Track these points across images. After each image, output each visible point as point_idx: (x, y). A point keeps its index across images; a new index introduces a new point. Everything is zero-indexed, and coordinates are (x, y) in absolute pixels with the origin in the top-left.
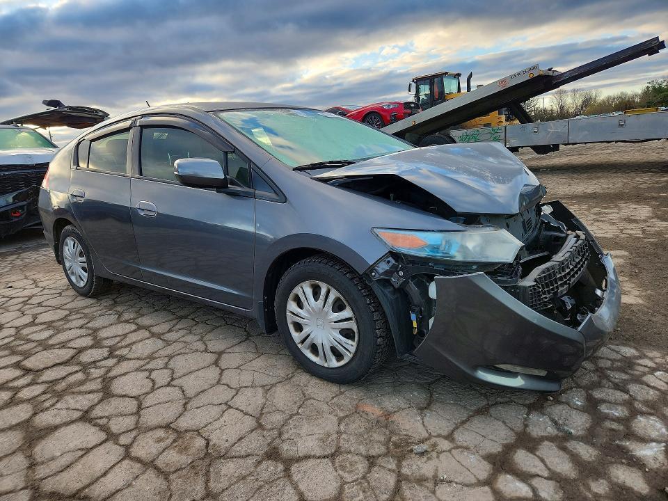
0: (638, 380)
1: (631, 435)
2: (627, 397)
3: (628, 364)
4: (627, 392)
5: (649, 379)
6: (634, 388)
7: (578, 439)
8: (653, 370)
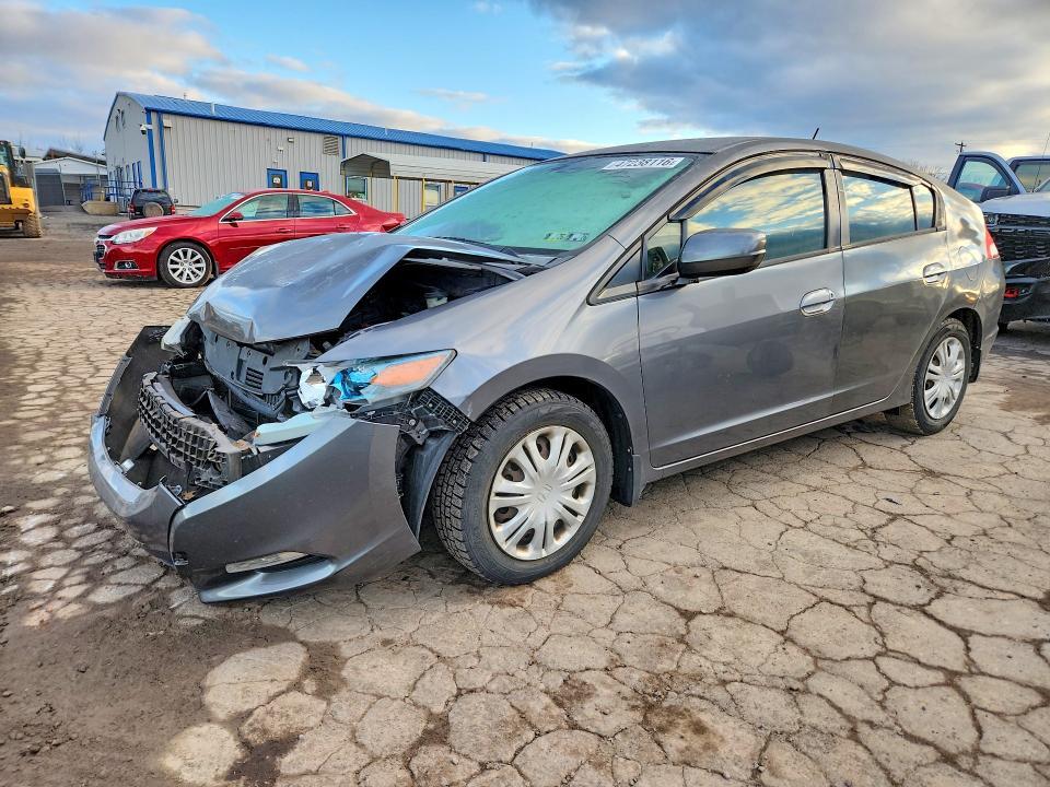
0: (72, 565)
1: (56, 523)
2: (75, 546)
3: (94, 578)
4: (77, 549)
5: (59, 573)
6: (71, 555)
7: (95, 503)
8: (58, 586)
